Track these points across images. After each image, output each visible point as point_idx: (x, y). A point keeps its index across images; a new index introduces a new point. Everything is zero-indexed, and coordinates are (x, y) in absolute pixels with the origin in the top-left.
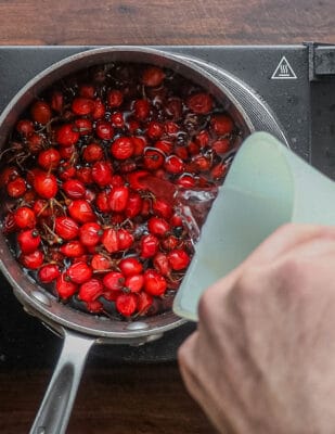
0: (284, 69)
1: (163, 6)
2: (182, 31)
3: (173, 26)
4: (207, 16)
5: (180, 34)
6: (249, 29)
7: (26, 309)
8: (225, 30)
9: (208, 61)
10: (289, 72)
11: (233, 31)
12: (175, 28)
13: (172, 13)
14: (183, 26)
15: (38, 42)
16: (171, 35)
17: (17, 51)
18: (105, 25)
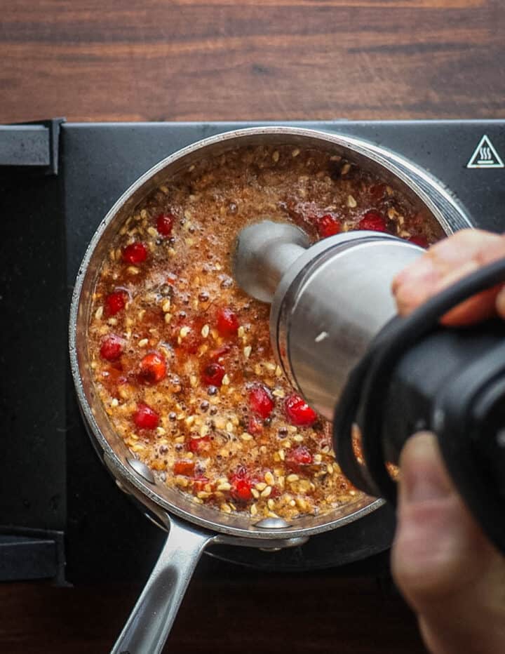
0: (485, 153)
1: (313, 66)
2: (340, 102)
3: (328, 93)
4: (377, 79)
5: (337, 105)
6: (435, 97)
7: (118, 483)
8: (402, 99)
9: (378, 143)
10: (493, 158)
11: (413, 100)
12: (330, 97)
13: (326, 75)
14: (342, 93)
15: (137, 117)
16: (325, 107)
17: (108, 130)
18: (232, 93)
